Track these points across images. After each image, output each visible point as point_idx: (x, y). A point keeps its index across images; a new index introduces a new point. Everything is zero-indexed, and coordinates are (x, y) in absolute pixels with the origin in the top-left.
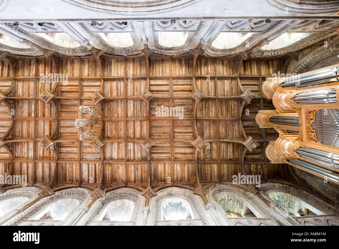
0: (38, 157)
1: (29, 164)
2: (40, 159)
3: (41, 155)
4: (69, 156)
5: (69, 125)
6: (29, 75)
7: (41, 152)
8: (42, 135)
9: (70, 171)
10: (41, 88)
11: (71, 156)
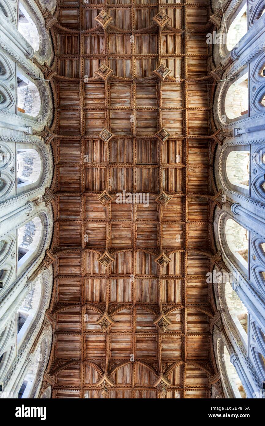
0: (87, 336)
1: (79, 324)
2: (85, 337)
3: (90, 339)
4: (89, 373)
5: (125, 373)
6: (189, 322)
7: (93, 339)
8: (114, 340)
9: (70, 374)
10: (172, 339)
11: (88, 376)
